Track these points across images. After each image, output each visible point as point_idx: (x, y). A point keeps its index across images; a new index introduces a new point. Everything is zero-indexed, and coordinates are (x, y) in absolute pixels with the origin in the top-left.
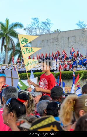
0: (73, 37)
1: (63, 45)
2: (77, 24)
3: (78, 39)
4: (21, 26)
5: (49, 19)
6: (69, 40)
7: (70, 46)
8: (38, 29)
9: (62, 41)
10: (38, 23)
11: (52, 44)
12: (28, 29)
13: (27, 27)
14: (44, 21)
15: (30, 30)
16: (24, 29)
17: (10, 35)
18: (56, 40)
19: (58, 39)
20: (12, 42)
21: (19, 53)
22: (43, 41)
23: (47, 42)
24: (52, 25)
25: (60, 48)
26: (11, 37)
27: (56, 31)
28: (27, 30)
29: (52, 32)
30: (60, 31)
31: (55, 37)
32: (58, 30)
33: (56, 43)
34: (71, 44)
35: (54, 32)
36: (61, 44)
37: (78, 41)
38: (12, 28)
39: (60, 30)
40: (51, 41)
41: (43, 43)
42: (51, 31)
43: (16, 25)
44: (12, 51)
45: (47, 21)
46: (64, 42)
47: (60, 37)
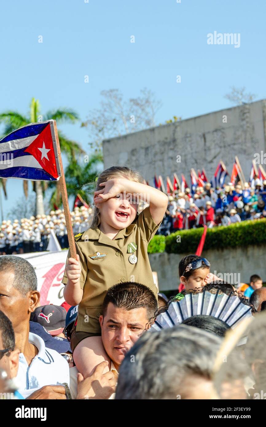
0: (216, 130)
1: (189, 156)
3: (229, 137)
4: (72, 116)
5: (148, 90)
6: (205, 141)
7: (209, 159)
9: (188, 147)
10: (119, 104)
11: (158, 157)
12: (93, 123)
13: (90, 118)
14: (135, 97)
15: (98, 125)
16: (83, 125)
18: (169, 145)
19: (174, 141)
22: (134, 152)
23: (146, 154)
27: (171, 121)
28: (90, 126)
31: (166, 138)
32: (175, 118)
33: (171, 154)
34: (213, 153)
37: (230, 143)
40: (157, 148)
41: (134, 158)
43: (59, 115)
45: (142, 96)
46: (192, 149)
47: (179, 135)
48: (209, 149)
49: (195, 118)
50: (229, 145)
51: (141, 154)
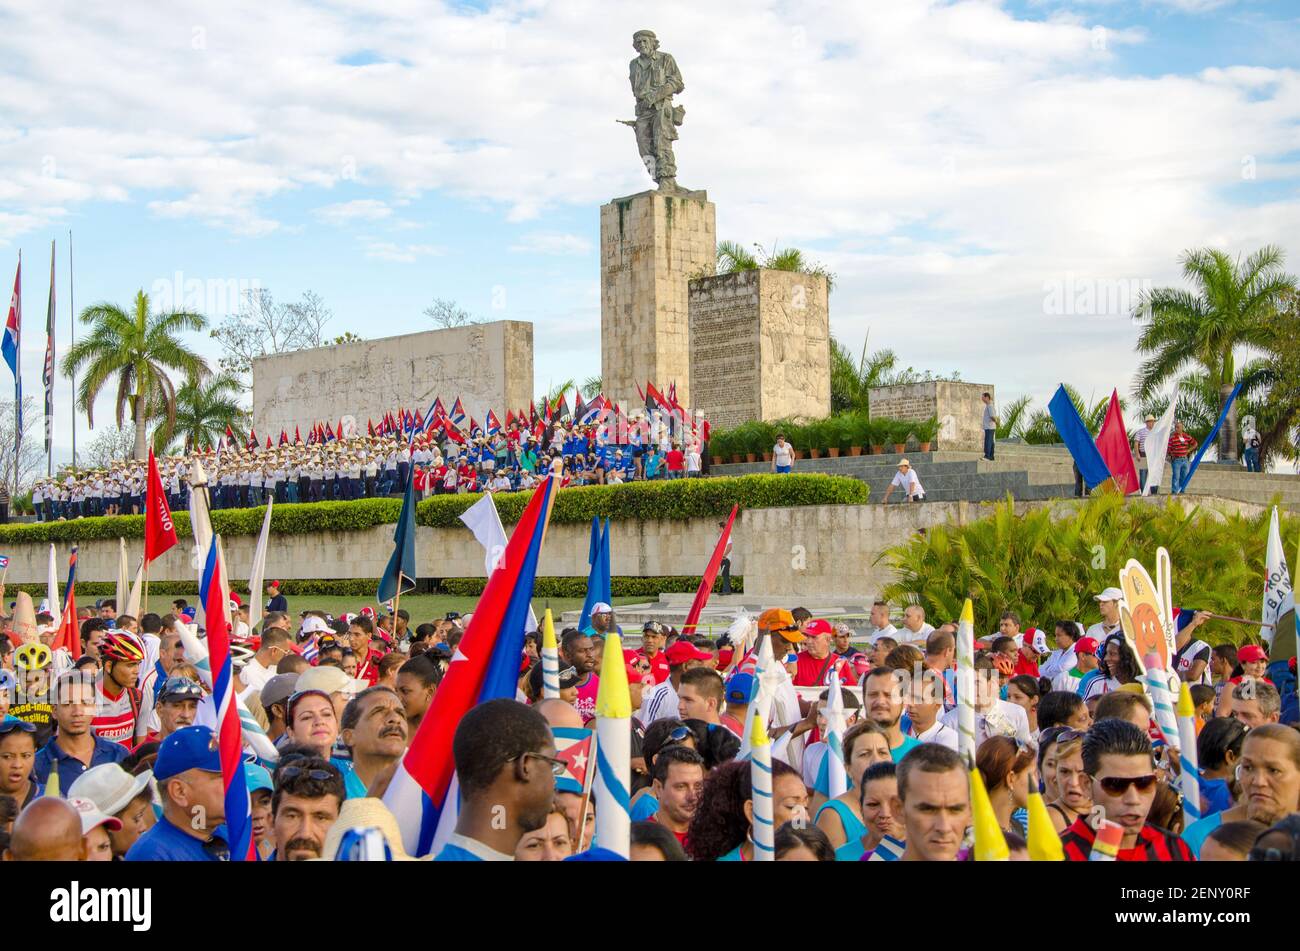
0: (431, 357)
1: (387, 390)
2: (430, 313)
3: (451, 368)
4: (198, 321)
5: (313, 294)
6: (413, 371)
7: (418, 395)
8: (268, 333)
9: (387, 376)
10: (268, 309)
11: (341, 387)
12: (229, 332)
13: (225, 326)
14: (294, 301)
15: (235, 336)
16: (213, 334)
17: (155, 358)
18: (357, 372)
19: (366, 366)
20: (165, 384)
21: (188, 427)
22: (302, 377)
23: (322, 382)
24: (328, 315)
25: (379, 402)
26: (157, 363)
27: (342, 338)
28: (224, 337)
29: (326, 343)
30: (360, 340)
31: (354, 362)
32: (348, 335)
33: (360, 384)
34: (425, 387)
35: (335, 343)
36: (382, 388)
37: (450, 376)
38: (162, 327)
39: (359, 337)
40: (339, 374)
41: (302, 386)
42: (323, 340)
43: (176, 318)
44: (161, 419)
45: (304, 302)
46: (392, 381)
47: (375, 358)
48: (420, 382)
49: (400, 338)
50: (451, 379)
51: (314, 380)
